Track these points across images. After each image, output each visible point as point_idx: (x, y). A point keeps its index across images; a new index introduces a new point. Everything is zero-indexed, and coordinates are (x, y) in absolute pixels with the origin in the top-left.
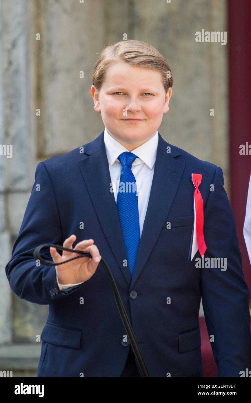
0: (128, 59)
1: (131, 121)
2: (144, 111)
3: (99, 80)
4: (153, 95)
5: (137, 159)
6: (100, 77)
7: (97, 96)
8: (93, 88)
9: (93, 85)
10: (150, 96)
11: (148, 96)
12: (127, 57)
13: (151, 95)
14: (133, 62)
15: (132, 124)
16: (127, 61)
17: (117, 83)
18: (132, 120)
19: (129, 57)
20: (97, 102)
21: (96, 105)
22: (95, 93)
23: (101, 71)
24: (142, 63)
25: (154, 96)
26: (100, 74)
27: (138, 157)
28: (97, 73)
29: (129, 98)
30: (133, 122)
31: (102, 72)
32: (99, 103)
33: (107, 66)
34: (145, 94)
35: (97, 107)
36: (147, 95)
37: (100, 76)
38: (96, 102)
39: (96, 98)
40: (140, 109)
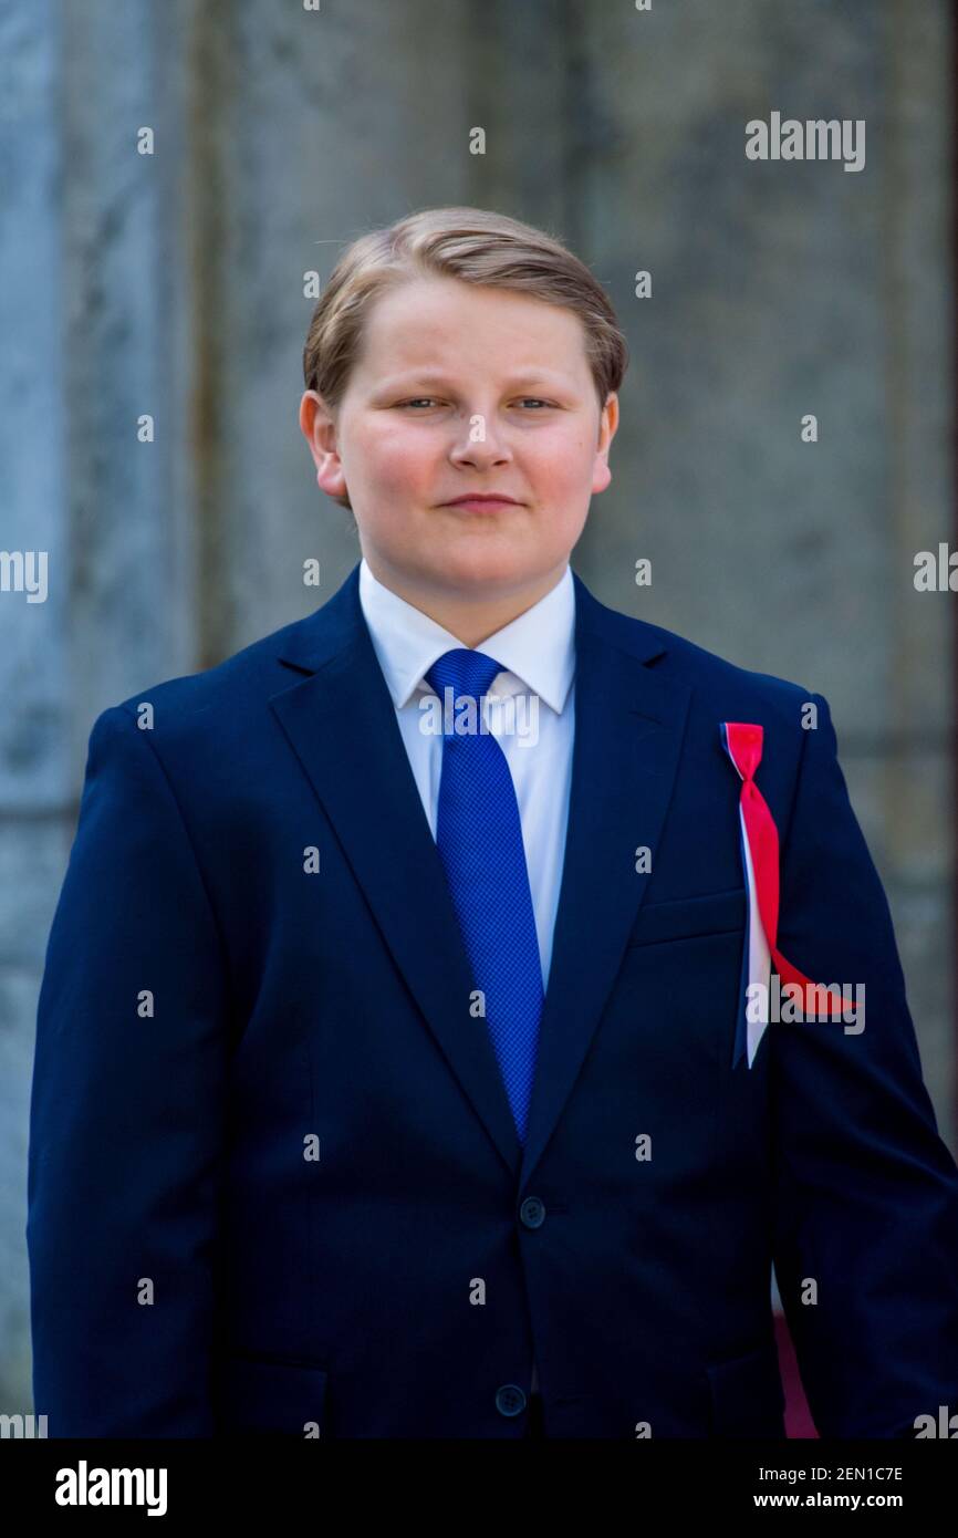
0: (451, 262)
1: (476, 505)
2: (523, 466)
3: (337, 356)
4: (555, 405)
5: (501, 676)
6: (343, 345)
7: (330, 432)
8: (311, 402)
9: (313, 386)
10: (545, 411)
11: (539, 409)
12: (447, 253)
13: (549, 406)
14: (474, 270)
15: (480, 516)
16: (451, 269)
17: (411, 358)
18: (480, 499)
19: (456, 252)
20: (328, 456)
21: (322, 468)
22: (319, 421)
23: (345, 319)
24: (509, 273)
25: (557, 411)
26: (339, 330)
27: (504, 669)
28: (330, 327)
29: (463, 416)
30: (483, 507)
31: (350, 324)
32: (337, 459)
33: (368, 295)
34: (524, 403)
35: (328, 474)
36: (532, 407)
37: (341, 340)
38: (322, 458)
39: (322, 442)
40: (508, 455)
